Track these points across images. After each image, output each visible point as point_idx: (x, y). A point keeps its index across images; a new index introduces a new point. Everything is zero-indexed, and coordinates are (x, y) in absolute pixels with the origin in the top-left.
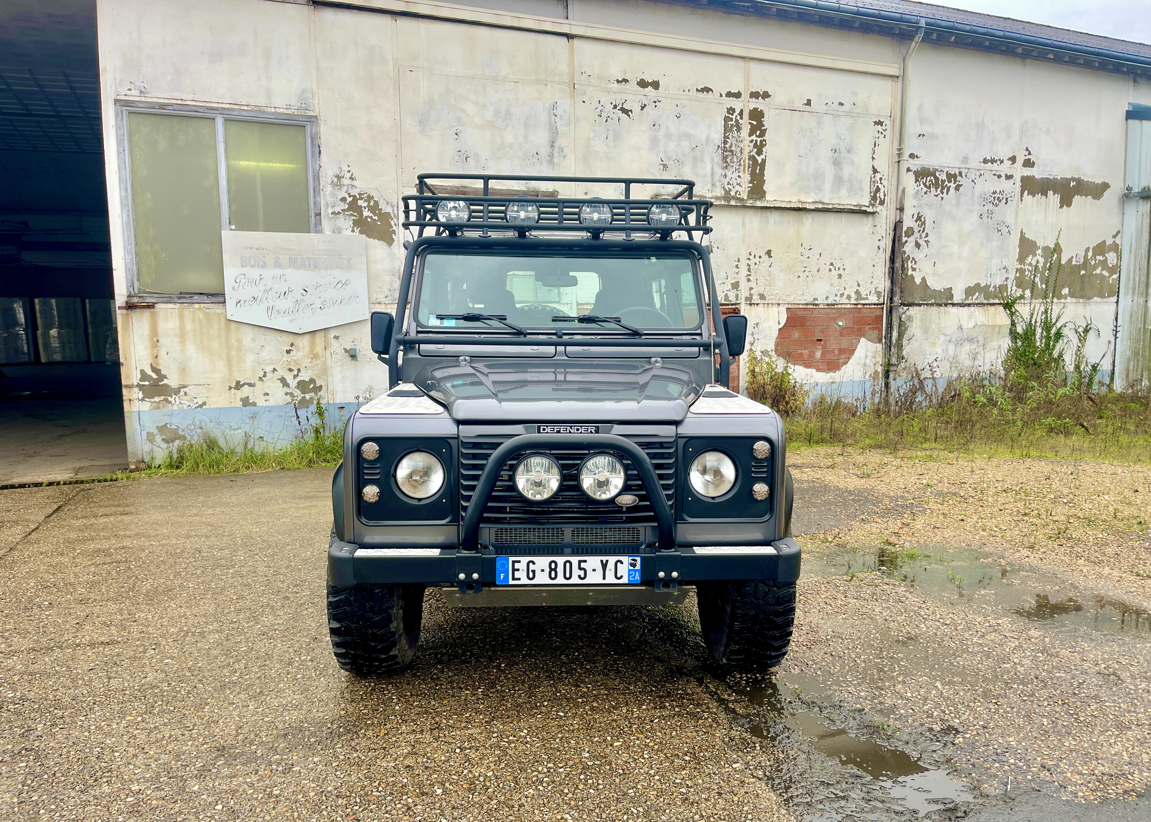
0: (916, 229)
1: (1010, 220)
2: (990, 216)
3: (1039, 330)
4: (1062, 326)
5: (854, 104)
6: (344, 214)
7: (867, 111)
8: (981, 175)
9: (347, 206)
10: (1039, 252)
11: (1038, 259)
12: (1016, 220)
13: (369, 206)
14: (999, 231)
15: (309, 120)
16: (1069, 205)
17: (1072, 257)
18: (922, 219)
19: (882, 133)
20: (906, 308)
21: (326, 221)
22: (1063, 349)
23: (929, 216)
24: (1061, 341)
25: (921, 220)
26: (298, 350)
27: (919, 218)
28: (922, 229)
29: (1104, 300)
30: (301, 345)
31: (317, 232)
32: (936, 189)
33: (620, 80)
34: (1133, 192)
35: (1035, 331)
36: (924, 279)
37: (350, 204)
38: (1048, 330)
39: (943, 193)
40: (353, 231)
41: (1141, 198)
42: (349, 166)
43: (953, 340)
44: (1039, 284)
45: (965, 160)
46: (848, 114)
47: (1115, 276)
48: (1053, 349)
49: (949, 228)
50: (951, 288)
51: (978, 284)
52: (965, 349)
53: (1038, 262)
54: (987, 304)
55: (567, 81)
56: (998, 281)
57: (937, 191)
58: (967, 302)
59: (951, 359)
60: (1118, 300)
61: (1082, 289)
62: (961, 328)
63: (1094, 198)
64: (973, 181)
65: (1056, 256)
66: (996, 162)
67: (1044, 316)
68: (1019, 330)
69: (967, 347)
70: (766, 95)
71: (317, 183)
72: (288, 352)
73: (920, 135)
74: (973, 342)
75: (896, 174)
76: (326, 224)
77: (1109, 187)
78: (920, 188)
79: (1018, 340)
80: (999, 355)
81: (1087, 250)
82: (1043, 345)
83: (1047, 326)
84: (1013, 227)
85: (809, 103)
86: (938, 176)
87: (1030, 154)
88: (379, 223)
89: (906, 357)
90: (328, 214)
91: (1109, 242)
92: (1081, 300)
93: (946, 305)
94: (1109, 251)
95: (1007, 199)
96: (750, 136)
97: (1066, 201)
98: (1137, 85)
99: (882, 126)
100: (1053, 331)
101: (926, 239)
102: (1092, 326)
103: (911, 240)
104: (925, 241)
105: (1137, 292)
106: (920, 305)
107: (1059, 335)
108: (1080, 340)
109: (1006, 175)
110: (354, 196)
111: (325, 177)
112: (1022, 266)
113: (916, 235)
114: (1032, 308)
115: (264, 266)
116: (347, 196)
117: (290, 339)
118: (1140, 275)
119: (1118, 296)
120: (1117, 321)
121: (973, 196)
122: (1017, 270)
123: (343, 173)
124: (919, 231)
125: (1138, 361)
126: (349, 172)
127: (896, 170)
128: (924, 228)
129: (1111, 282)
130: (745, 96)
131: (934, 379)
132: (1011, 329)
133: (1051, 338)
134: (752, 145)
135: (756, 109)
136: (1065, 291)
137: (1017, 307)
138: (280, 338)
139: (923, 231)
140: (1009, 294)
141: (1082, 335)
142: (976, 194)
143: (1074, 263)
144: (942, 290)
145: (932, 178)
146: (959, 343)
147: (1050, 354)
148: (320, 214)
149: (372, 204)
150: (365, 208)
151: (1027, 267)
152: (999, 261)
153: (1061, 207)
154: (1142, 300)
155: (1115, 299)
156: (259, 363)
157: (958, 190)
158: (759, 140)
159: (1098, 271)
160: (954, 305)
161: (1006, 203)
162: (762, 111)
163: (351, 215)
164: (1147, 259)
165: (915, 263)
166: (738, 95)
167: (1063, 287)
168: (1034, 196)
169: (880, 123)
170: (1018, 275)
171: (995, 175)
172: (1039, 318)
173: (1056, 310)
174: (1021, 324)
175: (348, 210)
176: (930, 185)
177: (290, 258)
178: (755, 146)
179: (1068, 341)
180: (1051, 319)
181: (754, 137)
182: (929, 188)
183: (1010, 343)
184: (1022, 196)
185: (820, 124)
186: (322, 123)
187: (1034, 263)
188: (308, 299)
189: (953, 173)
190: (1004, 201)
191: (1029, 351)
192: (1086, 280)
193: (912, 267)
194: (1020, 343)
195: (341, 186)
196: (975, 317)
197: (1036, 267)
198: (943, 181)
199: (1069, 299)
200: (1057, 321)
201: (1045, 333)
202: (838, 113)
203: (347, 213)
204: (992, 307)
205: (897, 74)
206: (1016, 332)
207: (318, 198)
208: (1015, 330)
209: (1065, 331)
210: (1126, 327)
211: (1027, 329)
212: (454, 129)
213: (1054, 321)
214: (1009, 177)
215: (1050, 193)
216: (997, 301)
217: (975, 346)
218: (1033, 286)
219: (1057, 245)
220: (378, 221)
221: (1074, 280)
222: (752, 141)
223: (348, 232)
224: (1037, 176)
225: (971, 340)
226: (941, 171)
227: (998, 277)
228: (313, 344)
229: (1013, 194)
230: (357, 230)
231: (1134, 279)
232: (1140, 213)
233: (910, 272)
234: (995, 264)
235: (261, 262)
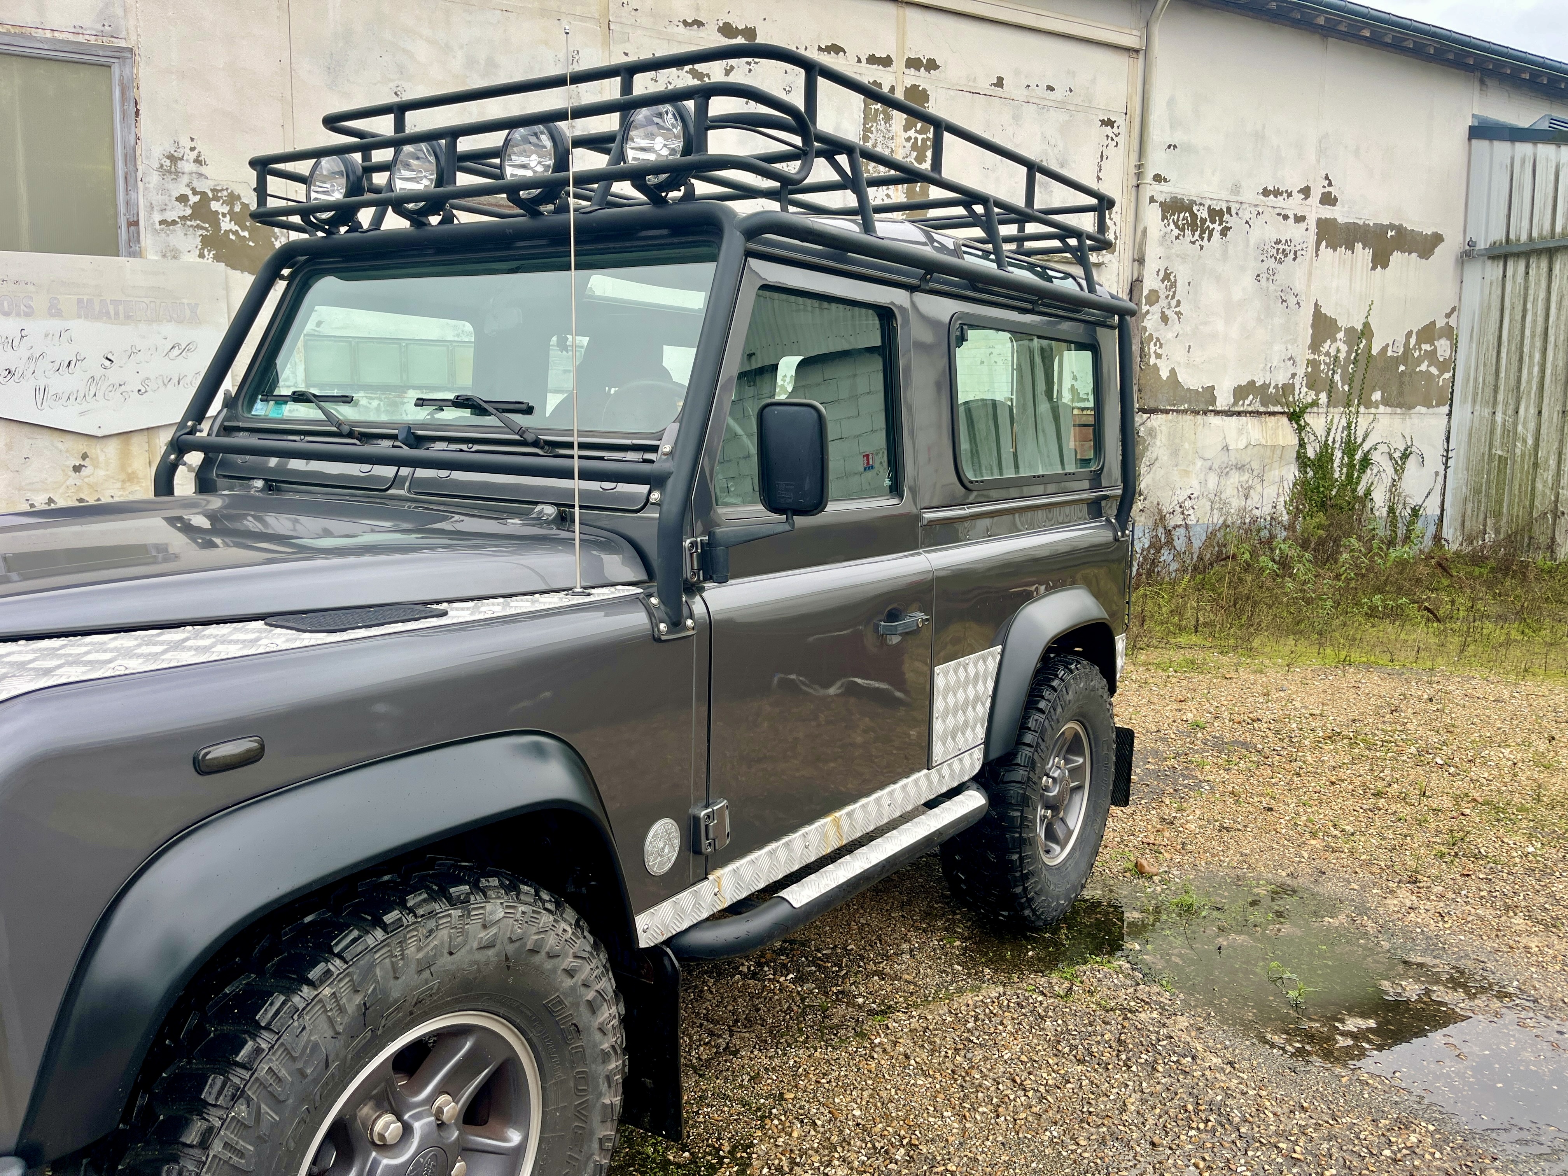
0: (1162, 294)
1: (1299, 285)
2: (1272, 277)
3: (1338, 454)
4: (1371, 449)
5: (1071, 91)
6: (184, 225)
7: (1091, 102)
8: (1259, 213)
9: (189, 211)
10: (1340, 335)
11: (1338, 346)
12: (1309, 286)
13: (231, 212)
14: (1283, 301)
15: (118, 54)
16: (1385, 266)
17: (1388, 345)
18: (1172, 278)
19: (1112, 139)
20: (1145, 416)
21: (149, 236)
22: (1372, 483)
23: (1182, 273)
24: (1368, 471)
25: (1169, 280)
26: (96, 467)
27: (1167, 277)
28: (1171, 293)
29: (1431, 410)
30: (102, 458)
31: (132, 254)
32: (1193, 232)
33: (690, 21)
34: (1477, 248)
35: (1332, 455)
36: (1173, 372)
37: (195, 207)
38: (1351, 456)
39: (1202, 239)
40: (202, 256)
41: (1489, 258)
42: (192, 139)
43: (1215, 466)
44: (1340, 384)
45: (1236, 188)
46: (1061, 106)
47: (1447, 375)
48: (1358, 484)
49: (1211, 293)
50: (1213, 387)
51: (1252, 383)
52: (1232, 480)
53: (1338, 351)
54: (1265, 413)
55: (597, 16)
56: (1281, 378)
57: (1193, 235)
58: (1237, 409)
59: (1212, 496)
60: (1450, 411)
61: (1401, 394)
62: (1226, 448)
63: (1421, 256)
64: (1247, 222)
65: (1364, 342)
66: (1281, 194)
67: (1346, 433)
68: (1311, 454)
69: (1235, 478)
70: (932, 65)
71: (132, 168)
72: (77, 469)
73: (1169, 147)
74: (1243, 470)
75: (1133, 205)
76: (147, 240)
77: (1443, 240)
78: (1169, 229)
79: (1308, 469)
80: (1281, 491)
81: (1409, 334)
82: (1343, 478)
83: (1350, 448)
84: (1303, 298)
85: (1000, 83)
86: (1196, 212)
87: (1330, 184)
88: (251, 244)
89: (1145, 492)
90: (153, 224)
91: (1441, 323)
92: (1399, 411)
93: (1205, 413)
94: (1440, 338)
95: (1296, 252)
96: (905, 130)
97: (1380, 260)
98: (1484, 89)
99: (1112, 127)
100: (1358, 456)
101: (1177, 309)
102: (1414, 449)
103: (1156, 309)
104: (1176, 313)
105: (1479, 399)
106: (1167, 412)
107: (1366, 462)
108: (1396, 470)
109: (1295, 216)
110: (203, 194)
111: (147, 157)
112: (1316, 357)
113: (1163, 302)
114: (1329, 419)
115: (27, 315)
116: (189, 193)
117: (82, 446)
118: (1485, 374)
119: (1451, 406)
120: (1448, 442)
121: (1248, 245)
122: (1309, 361)
123: (181, 151)
124: (1167, 297)
125: (1480, 502)
126: (192, 149)
127: (1133, 199)
128: (1174, 293)
129: (1441, 383)
130: (899, 64)
131: (1187, 526)
132: (1298, 452)
133: (1354, 465)
134: (909, 145)
135: (915, 87)
136: (1377, 396)
137: (1308, 418)
138: (60, 445)
139: (1173, 297)
140: (1297, 398)
141: (1400, 462)
142: (1252, 242)
143: (1390, 353)
144: (1200, 390)
145: (1187, 214)
146: (1224, 472)
147: (1354, 490)
148: (136, 223)
149: (237, 209)
150: (224, 215)
151: (1322, 358)
152: (1283, 348)
153: (1374, 268)
154: (1487, 412)
155: (1446, 409)
156: (20, 489)
157: (1226, 236)
158: (920, 137)
159: (1423, 367)
160: (1217, 413)
161: (1294, 259)
162: (925, 90)
163: (198, 227)
164: (1496, 350)
165: (1161, 347)
166: (886, 62)
167: (1374, 390)
168: (1335, 250)
169: (1109, 123)
170: (1310, 370)
171: (1279, 214)
172: (1338, 435)
173: (1362, 424)
174: (1313, 444)
175: (192, 217)
176: (1184, 225)
177: (80, 301)
178: (914, 147)
179: (1379, 472)
180: (1355, 438)
181: (912, 133)
182: (1183, 230)
183: (1297, 473)
184: (1317, 249)
185: (1016, 118)
186: (141, 60)
187: (1333, 352)
188: (114, 374)
189: (1218, 208)
190: (1292, 256)
191: (1324, 486)
192: (1406, 379)
193: (1155, 352)
194: (1311, 474)
195: (178, 174)
196: (1248, 433)
197: (1336, 358)
198: (1203, 221)
199: (1382, 408)
200: (1364, 440)
201: (1346, 459)
202: (1046, 103)
203: (189, 223)
204: (1272, 418)
205: (1137, 47)
206: (1306, 457)
207: (133, 195)
208: (1305, 453)
209: (1375, 457)
210: (1462, 452)
211: (1321, 452)
212: (393, 85)
213: (1359, 440)
214: (1299, 219)
215: (1359, 246)
216: (1279, 409)
217: (1246, 476)
218: (1331, 388)
219: (1366, 325)
220: (249, 240)
221: (1389, 379)
222: (908, 139)
223: (192, 258)
224: (1341, 220)
225: (1240, 468)
226: (1201, 204)
227: (1281, 371)
228: (125, 456)
229: (1304, 246)
230: (209, 255)
231: (1476, 379)
232: (1487, 281)
233: (1153, 360)
234: (1278, 351)
235: (22, 307)
